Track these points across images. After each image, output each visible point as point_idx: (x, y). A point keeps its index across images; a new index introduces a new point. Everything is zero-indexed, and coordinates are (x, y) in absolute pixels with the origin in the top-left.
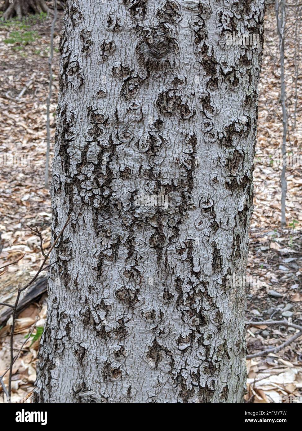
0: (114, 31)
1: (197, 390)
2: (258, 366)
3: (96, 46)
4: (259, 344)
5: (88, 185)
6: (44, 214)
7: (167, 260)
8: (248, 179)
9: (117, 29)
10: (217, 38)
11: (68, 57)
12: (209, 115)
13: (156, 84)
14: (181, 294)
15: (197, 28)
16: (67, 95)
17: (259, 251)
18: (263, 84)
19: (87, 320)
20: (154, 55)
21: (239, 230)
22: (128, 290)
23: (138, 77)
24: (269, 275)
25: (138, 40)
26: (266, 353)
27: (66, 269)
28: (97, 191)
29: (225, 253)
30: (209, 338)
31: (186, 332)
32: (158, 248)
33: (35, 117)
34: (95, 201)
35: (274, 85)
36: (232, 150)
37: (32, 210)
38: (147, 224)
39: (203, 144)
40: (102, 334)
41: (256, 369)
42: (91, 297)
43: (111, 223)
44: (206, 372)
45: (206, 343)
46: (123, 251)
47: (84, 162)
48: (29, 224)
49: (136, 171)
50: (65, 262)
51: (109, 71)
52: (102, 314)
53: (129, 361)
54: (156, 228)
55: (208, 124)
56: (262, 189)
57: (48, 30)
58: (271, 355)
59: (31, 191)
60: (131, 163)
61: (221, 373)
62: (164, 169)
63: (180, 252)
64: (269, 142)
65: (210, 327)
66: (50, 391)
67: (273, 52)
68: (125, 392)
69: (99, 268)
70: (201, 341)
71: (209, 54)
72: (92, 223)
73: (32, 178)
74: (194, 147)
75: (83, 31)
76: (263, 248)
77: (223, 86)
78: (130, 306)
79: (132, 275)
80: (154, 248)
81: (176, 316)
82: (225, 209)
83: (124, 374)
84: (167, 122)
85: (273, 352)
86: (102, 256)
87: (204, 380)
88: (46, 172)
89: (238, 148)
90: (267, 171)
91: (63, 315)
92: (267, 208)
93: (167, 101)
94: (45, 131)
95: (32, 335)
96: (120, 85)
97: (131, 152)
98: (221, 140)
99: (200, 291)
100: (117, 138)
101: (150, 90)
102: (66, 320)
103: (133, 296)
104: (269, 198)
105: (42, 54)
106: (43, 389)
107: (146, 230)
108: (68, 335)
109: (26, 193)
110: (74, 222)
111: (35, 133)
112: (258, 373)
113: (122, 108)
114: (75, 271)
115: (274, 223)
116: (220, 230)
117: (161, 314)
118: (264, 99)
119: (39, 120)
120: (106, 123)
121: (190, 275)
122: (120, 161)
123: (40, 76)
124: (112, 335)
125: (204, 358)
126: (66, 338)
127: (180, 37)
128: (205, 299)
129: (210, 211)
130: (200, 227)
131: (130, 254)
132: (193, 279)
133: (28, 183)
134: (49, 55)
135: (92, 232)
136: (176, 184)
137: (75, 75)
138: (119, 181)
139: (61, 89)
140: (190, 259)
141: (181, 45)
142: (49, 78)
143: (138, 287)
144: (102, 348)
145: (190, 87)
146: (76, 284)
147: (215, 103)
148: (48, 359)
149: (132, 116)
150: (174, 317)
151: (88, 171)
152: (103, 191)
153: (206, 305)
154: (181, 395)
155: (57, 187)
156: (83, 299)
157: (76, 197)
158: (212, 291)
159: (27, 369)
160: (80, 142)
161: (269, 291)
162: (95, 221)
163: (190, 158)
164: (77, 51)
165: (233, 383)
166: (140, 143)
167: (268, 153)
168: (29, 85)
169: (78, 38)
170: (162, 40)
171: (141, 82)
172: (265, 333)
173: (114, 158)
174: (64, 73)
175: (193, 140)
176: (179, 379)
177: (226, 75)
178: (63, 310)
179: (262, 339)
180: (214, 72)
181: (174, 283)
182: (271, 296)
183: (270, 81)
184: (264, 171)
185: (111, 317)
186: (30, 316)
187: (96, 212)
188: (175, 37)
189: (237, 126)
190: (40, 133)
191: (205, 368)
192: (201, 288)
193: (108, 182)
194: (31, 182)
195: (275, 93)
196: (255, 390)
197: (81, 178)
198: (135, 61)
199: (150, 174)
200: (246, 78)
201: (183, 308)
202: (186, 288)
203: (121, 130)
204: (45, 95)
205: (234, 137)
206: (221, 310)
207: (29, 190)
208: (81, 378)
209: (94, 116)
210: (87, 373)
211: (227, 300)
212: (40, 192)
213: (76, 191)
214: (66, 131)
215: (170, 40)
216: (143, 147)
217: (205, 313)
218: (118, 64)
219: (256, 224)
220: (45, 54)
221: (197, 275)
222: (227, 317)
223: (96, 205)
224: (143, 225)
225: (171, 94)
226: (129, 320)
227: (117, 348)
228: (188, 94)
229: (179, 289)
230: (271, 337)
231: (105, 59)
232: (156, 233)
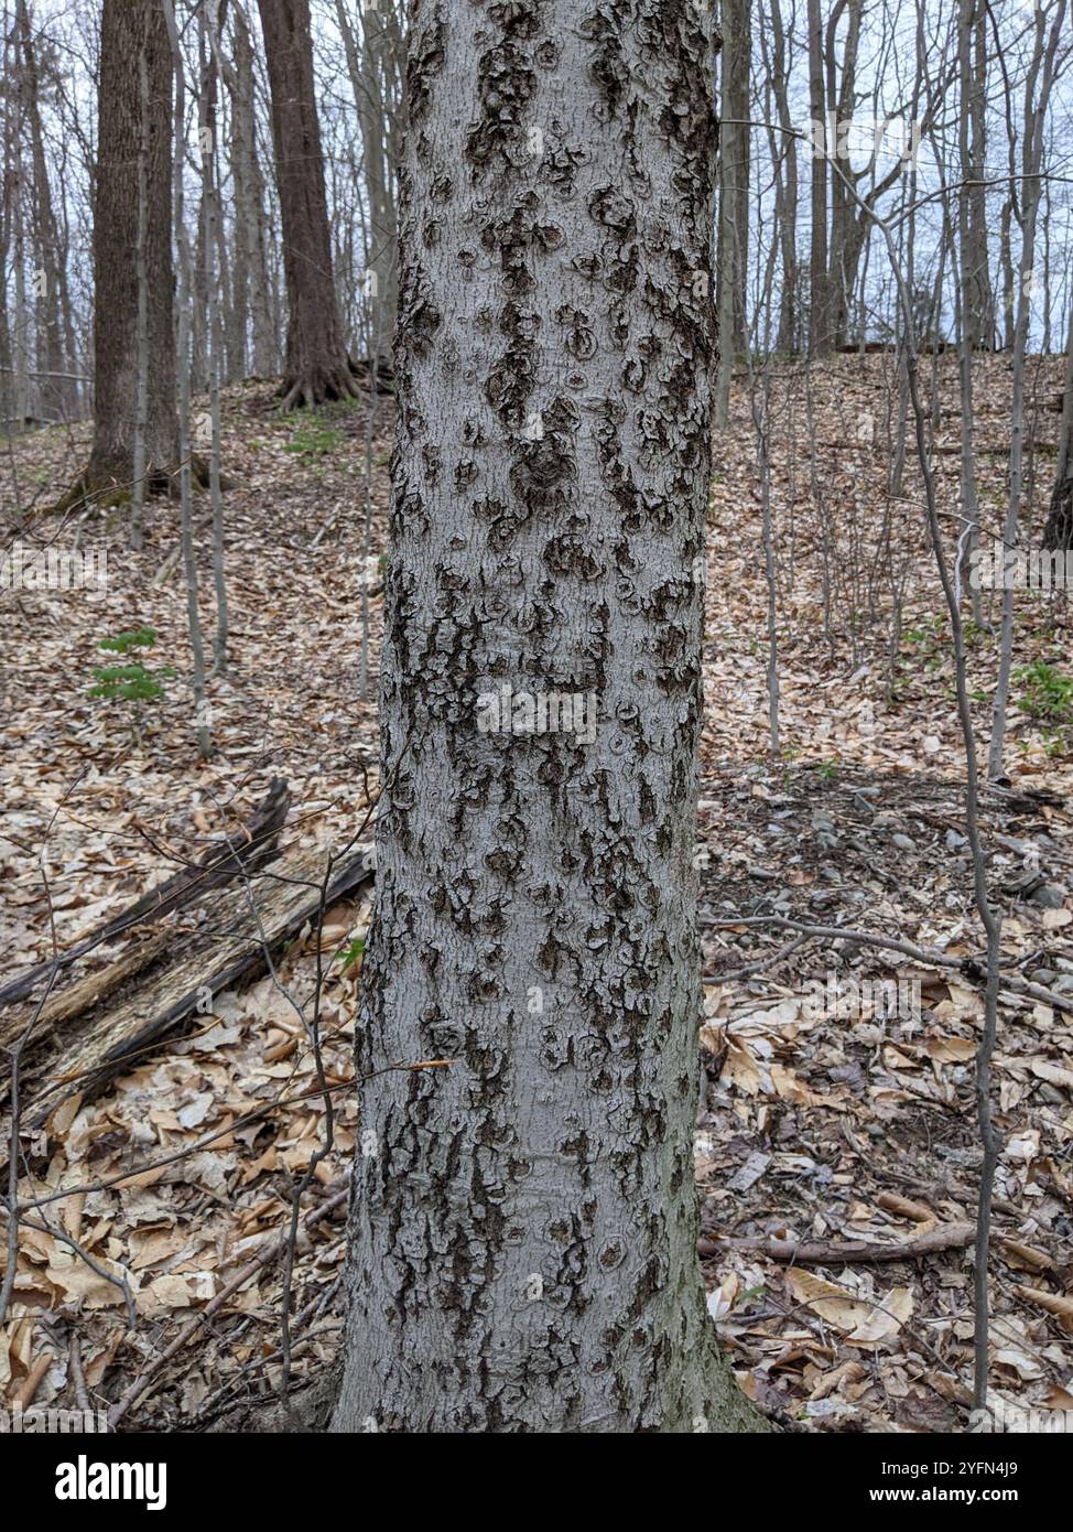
0: (475, 446)
1: (620, 1014)
2: (734, 996)
3: (448, 470)
4: (734, 958)
5: (438, 687)
6: (360, 745)
7: (566, 803)
8: (693, 673)
9: (479, 443)
10: (636, 452)
11: (404, 487)
12: (627, 572)
13: (542, 527)
14: (591, 858)
15: (603, 438)
16: (403, 547)
17: (733, 800)
18: (735, 512)
19: (441, 904)
20: (539, 482)
21: (682, 754)
22: (505, 854)
23: (514, 516)
24: (751, 840)
25: (512, 459)
26: (747, 974)
27: (405, 823)
28: (453, 697)
29: (660, 791)
30: (638, 929)
31: (600, 920)
32: (551, 784)
33: (340, 578)
34: (450, 711)
35: (755, 513)
36: (666, 627)
37: (339, 739)
38: (534, 746)
39: (619, 619)
40: (466, 926)
41: (730, 1002)
42: (446, 866)
43: (476, 746)
44: (634, 985)
45: (634, 937)
46: (496, 791)
47: (432, 650)
48: (334, 763)
49: (514, 662)
50: (403, 812)
51: (467, 508)
52: (465, 894)
53: (510, 968)
54: (548, 753)
55: (627, 587)
56: (739, 694)
57: (361, 427)
58: (755, 976)
59: (337, 706)
60: (505, 651)
61: (660, 987)
62: (558, 659)
63: (588, 790)
64: (749, 613)
65: (640, 911)
66: (383, 1023)
67: (749, 457)
68: (504, 1019)
69: (458, 819)
70: (624, 934)
71: (625, 478)
72: (445, 748)
73: (338, 684)
74: (605, 622)
75: (426, 447)
76: (741, 795)
77: (649, 526)
78: (509, 878)
79: (511, 829)
80: (546, 784)
81: (583, 895)
82: (657, 720)
83: (501, 990)
84: (562, 585)
85: (758, 971)
86: (463, 800)
87: (632, 999)
88: (363, 673)
89: (676, 623)
90: (746, 662)
91: (402, 899)
92: (748, 727)
93: (561, 552)
94: (360, 603)
95: (343, 955)
96: (486, 531)
97: (506, 633)
98: (647, 611)
99: (621, 853)
100: (484, 612)
101: (533, 536)
102: (406, 907)
103: (513, 863)
104: (751, 709)
105: (350, 470)
106: (371, 1022)
107: (531, 755)
108: (410, 930)
109: (328, 710)
110: (417, 747)
111: (341, 606)
112: (733, 1008)
113: (490, 565)
114: (420, 826)
115: (760, 752)
116: (650, 753)
117: (560, 890)
118: (738, 539)
119: (347, 584)
120: (465, 588)
121: (603, 827)
122: (489, 648)
123: (349, 507)
124: (482, 927)
125: (630, 963)
126: (408, 935)
127: (578, 453)
128: (629, 866)
129: (634, 724)
130: (618, 750)
131: (508, 795)
132: (610, 833)
133: (330, 692)
134: (363, 471)
135: (446, 761)
136: (577, 682)
137: (415, 515)
138: (487, 679)
139: (393, 538)
140: (604, 802)
141: (580, 466)
142: (364, 511)
143: (521, 848)
144: (465, 949)
145: (595, 529)
146: (422, 846)
147: (637, 553)
148: (378, 972)
149: (505, 577)
150: (581, 896)
151: (439, 664)
152: (462, 695)
153: (631, 876)
154: (594, 1023)
155: (389, 692)
156: (434, 870)
157: (419, 706)
158: (641, 853)
159: (337, 1012)
160: (425, 619)
161: (751, 869)
162: (451, 744)
163: (599, 640)
164: (417, 478)
165: (679, 1005)
166: (520, 618)
167: (746, 631)
168: (330, 524)
169: (418, 457)
170: (550, 458)
171: (520, 524)
172: (745, 939)
173: (479, 644)
174: (398, 512)
175: (603, 613)
176: (591, 998)
177: (652, 510)
178: (401, 889)
179: (740, 950)
180: (634, 505)
181: (578, 840)
182: (754, 877)
183: (746, 507)
184: (740, 662)
185: (478, 899)
186: (339, 922)
187: (453, 729)
188: (571, 453)
189: (672, 589)
190: (351, 607)
191: (633, 978)
192: (623, 848)
193: (470, 681)
194: (337, 691)
195: (756, 528)
196: (729, 1036)
197: (427, 676)
198: (509, 491)
199: (537, 667)
200: (685, 513)
201: (595, 881)
202: (599, 849)
203: (489, 600)
204: (358, 541)
205: (669, 607)
206: (656, 884)
207: (332, 705)
208: (433, 999)
209: (446, 578)
210: (442, 992)
211: (665, 867)
212: (352, 709)
213: (419, 697)
214: (402, 602)
215: (563, 459)
216: (524, 625)
217: (631, 889)
218: (482, 497)
219: (728, 754)
220: (357, 469)
221: (615, 826)
222: (667, 894)
223: (452, 719)
224: (528, 748)
225: (566, 542)
226: (509, 902)
227: (489, 947)
228: (594, 540)
229: (587, 850)
230: (756, 946)
231: (461, 490)
232: (548, 761)
